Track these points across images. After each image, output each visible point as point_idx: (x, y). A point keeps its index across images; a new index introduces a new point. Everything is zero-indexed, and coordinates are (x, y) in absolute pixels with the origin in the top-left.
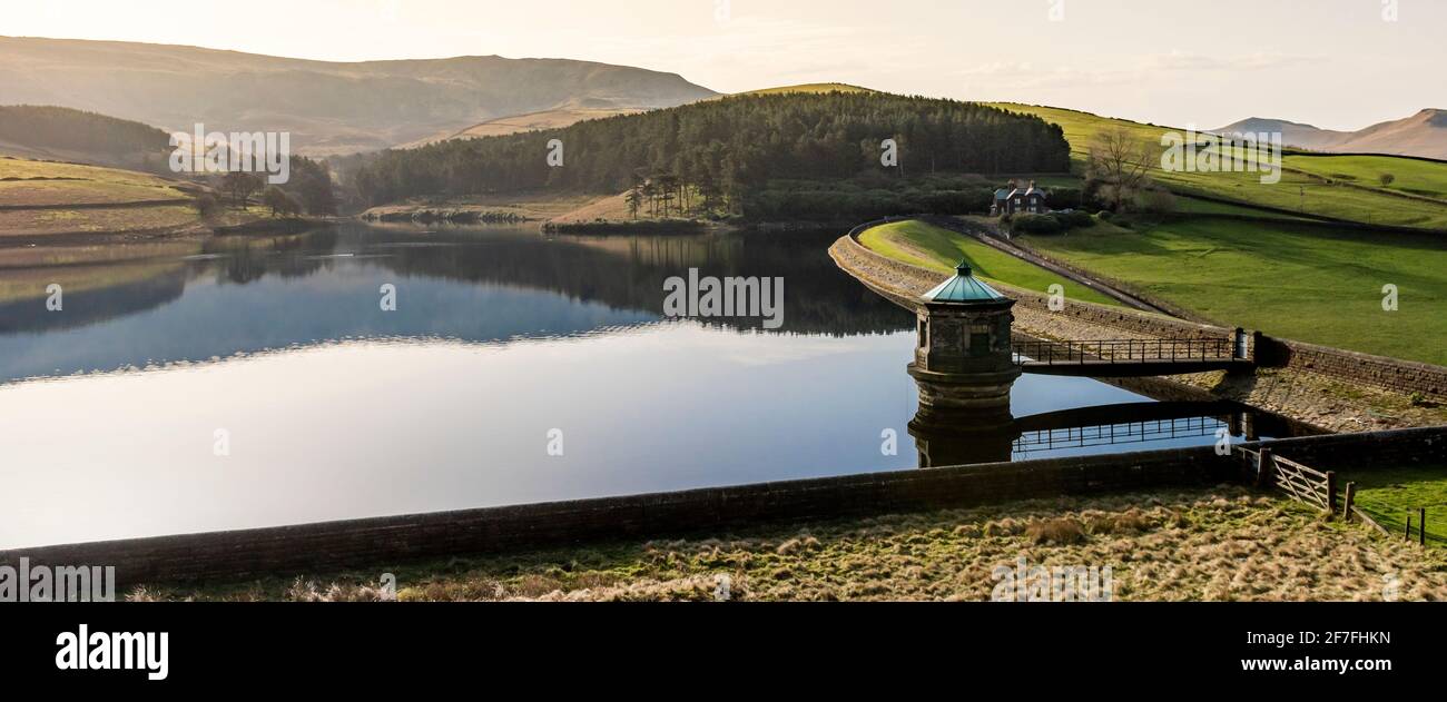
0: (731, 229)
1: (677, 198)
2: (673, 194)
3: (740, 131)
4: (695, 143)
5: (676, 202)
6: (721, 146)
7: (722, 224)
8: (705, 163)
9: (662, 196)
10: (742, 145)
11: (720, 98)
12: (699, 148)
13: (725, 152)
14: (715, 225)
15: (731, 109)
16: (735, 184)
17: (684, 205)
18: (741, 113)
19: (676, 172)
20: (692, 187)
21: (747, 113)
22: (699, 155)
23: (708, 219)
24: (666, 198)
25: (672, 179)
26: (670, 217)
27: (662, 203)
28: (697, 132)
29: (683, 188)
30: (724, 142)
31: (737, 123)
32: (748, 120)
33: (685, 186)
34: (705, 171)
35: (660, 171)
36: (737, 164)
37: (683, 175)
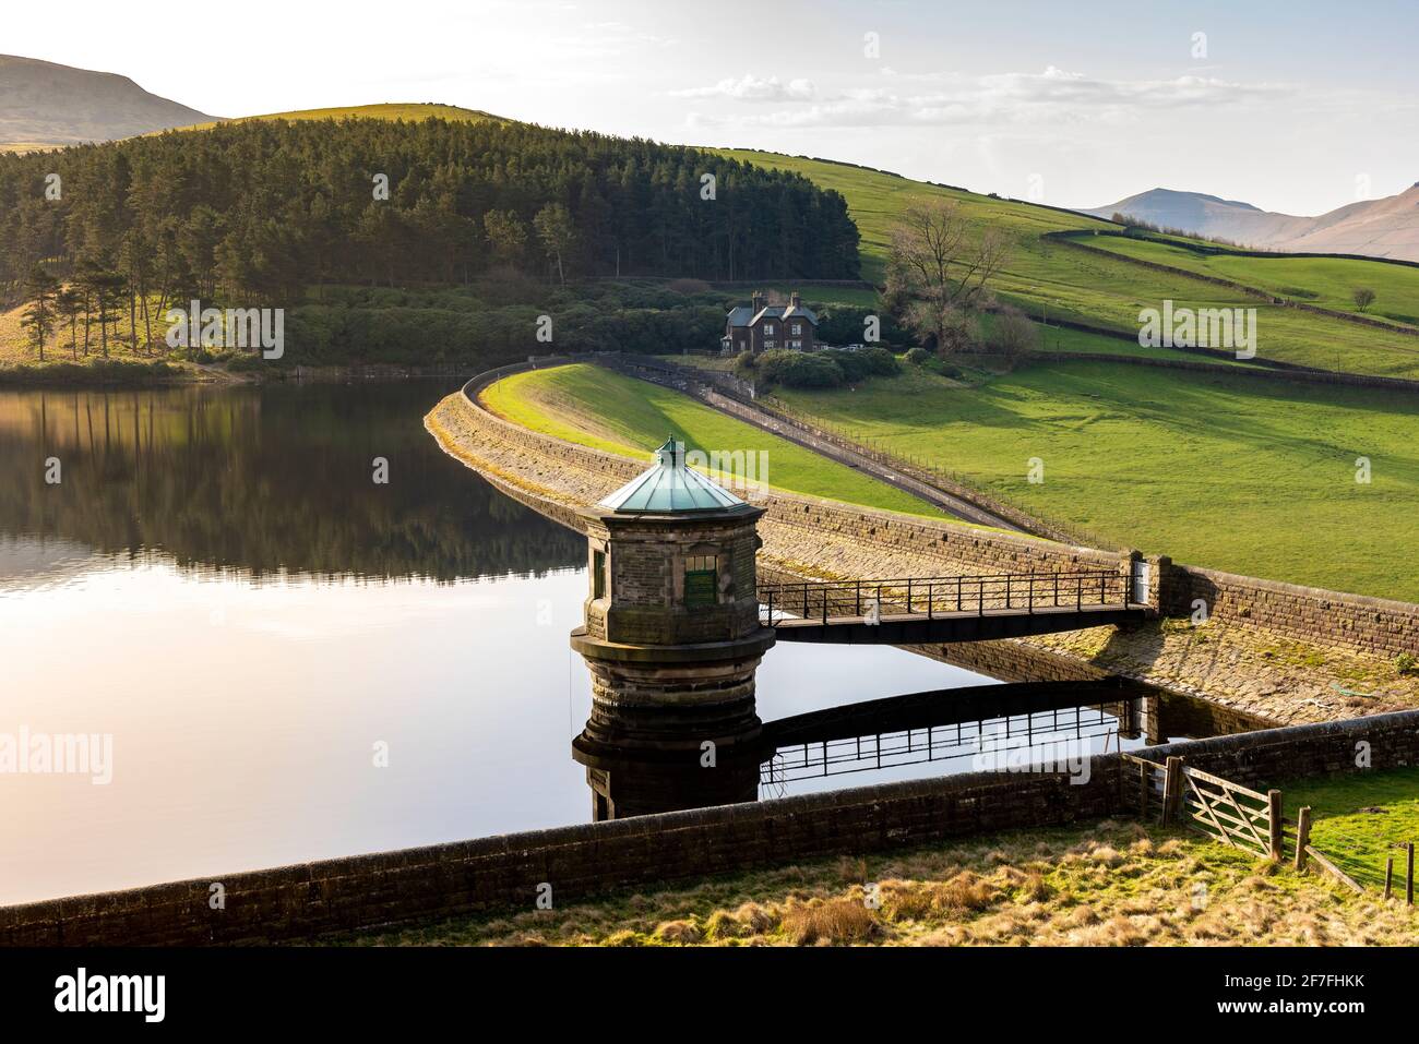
0: (236, 379)
1: (126, 320)
2: (119, 312)
3: (250, 192)
4: (162, 212)
5: (124, 327)
6: (213, 219)
7: (218, 372)
8: (182, 251)
9: (97, 316)
10: (254, 220)
11: (212, 126)
12: (171, 220)
13: (222, 231)
14: (203, 372)
15: (233, 148)
16: (242, 292)
17: (141, 333)
18: (252, 157)
19: (123, 268)
20: (157, 298)
21: (265, 156)
22: (170, 235)
23: (190, 359)
24: (104, 320)
25: (117, 283)
26: (113, 357)
27: (96, 329)
28: (167, 191)
29: (138, 299)
30: (219, 210)
31: (245, 175)
32: (267, 169)
33: (144, 295)
34: (184, 267)
35: (91, 265)
36: (246, 255)
37: (137, 274)
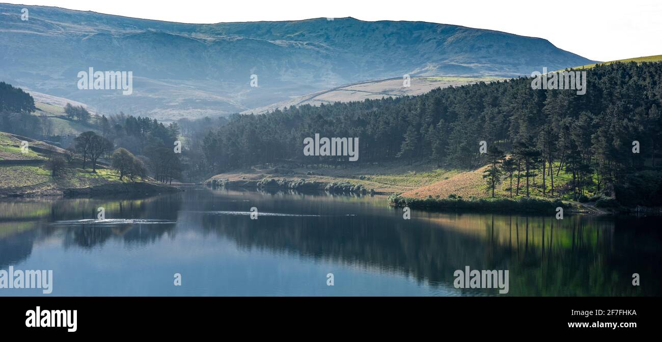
0: (601, 212)
1: (540, 175)
2: (536, 171)
3: (614, 104)
4: (563, 115)
5: (539, 180)
6: (592, 119)
7: (591, 208)
8: (573, 137)
9: (524, 173)
10: (615, 120)
11: (593, 66)
12: (568, 119)
13: (597, 126)
14: (582, 207)
15: (605, 79)
16: (607, 162)
17: (548, 184)
18: (616, 84)
19: (540, 147)
20: (557, 164)
21: (623, 83)
22: (567, 128)
23: (575, 199)
24: (528, 175)
25: (536, 155)
26: (532, 197)
27: (523, 181)
28: (566, 103)
29: (547, 164)
30: (596, 114)
31: (611, 94)
32: (624, 90)
33: (550, 163)
34: (573, 146)
35: (523, 145)
36: (610, 140)
37: (547, 150)
